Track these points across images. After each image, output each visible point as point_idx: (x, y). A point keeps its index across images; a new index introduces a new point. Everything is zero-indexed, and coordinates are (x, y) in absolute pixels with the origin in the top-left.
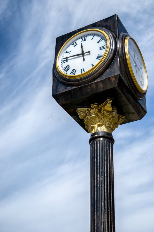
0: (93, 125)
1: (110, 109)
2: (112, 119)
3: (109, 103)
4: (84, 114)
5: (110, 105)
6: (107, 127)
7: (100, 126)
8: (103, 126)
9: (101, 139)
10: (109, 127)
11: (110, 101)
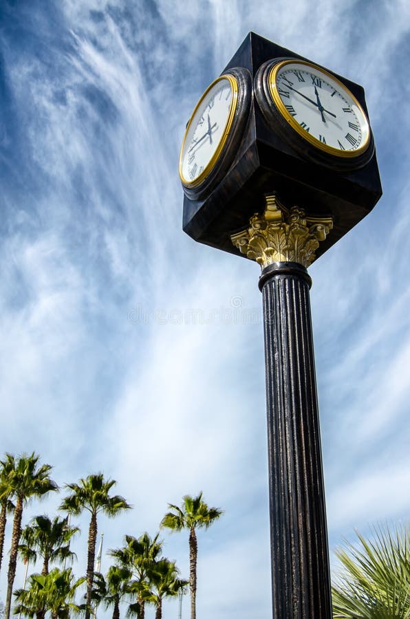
0: (259, 258)
1: (279, 214)
2: (293, 233)
3: (270, 204)
4: (242, 241)
5: (275, 207)
6: (284, 252)
7: (269, 253)
8: (275, 252)
9: (277, 277)
10: (289, 250)
11: (270, 199)
